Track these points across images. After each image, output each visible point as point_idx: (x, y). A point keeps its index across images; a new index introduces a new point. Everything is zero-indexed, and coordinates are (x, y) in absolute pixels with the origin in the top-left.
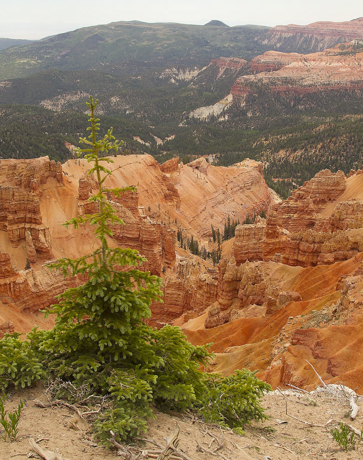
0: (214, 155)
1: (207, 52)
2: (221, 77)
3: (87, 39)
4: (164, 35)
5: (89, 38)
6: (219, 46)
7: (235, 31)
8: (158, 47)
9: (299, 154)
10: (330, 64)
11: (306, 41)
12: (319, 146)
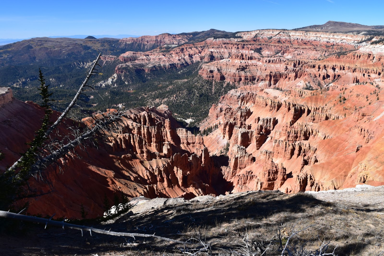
0: (122, 104)
1: (90, 53)
2: (104, 65)
3: (23, 48)
4: (66, 44)
5: (24, 47)
6: (95, 49)
7: (102, 41)
8: (64, 51)
9: (166, 100)
10: (159, 57)
11: (138, 45)
12: (175, 96)
